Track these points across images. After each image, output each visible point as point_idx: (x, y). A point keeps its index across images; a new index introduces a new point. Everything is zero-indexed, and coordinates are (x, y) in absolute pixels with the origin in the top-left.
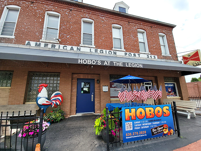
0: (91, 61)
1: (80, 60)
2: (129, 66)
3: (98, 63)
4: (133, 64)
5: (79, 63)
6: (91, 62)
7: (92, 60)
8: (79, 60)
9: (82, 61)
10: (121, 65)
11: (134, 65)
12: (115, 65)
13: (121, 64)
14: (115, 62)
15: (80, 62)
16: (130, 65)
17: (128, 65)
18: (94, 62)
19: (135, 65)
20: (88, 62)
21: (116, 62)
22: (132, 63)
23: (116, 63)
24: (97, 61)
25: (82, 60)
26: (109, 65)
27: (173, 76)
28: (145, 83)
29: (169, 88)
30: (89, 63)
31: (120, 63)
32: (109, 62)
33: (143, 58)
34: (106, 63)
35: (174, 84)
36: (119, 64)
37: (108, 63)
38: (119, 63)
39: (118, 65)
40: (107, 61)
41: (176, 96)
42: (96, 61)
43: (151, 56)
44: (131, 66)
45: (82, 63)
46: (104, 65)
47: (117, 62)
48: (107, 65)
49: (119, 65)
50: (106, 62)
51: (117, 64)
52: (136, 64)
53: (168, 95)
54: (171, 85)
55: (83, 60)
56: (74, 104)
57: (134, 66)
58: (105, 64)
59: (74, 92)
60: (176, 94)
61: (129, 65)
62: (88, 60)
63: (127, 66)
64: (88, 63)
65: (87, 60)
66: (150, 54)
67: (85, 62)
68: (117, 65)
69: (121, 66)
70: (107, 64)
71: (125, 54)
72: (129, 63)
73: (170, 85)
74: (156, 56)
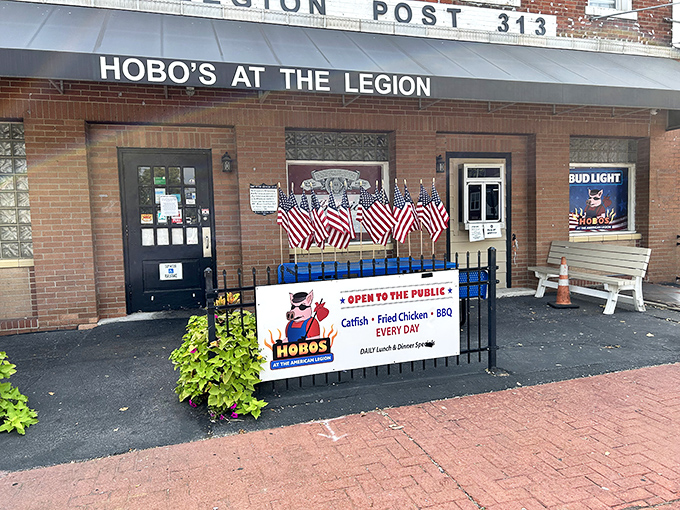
0: (162, 66)
1: (110, 62)
2: (363, 90)
3: (202, 79)
4: (383, 81)
5: (104, 76)
6: (166, 70)
7: (167, 62)
8: (103, 59)
9: (116, 67)
10: (322, 85)
11: (388, 86)
12: (288, 86)
13: (318, 80)
14: (288, 72)
15: (110, 73)
16: (366, 87)
17: (355, 83)
18: (179, 72)
19: (391, 82)
20: (151, 70)
21: (296, 69)
22: (376, 75)
23: (294, 77)
24: (194, 65)
25: (116, 60)
26: (257, 85)
27: (623, 130)
28: (469, 170)
29: (595, 192)
30: (156, 75)
31: (318, 73)
32: (257, 70)
33: (475, 32)
34: (244, 74)
35: (624, 173)
36: (309, 79)
37: (251, 75)
38: (310, 72)
39: (305, 84)
40: (246, 67)
41: (625, 228)
42: (190, 68)
43: (521, 21)
44: (372, 87)
45: (117, 76)
46: (234, 84)
47: (299, 72)
48: (248, 85)
49: (310, 88)
50: (241, 69)
51: (300, 79)
52: (400, 77)
53: (584, 226)
54: (610, 178)
55: (122, 59)
56: (112, 269)
57: (389, 91)
58: (240, 78)
59: (107, 215)
60: (626, 220)
61: (362, 83)
62: (150, 63)
63: (348, 89)
64: (151, 78)
65: (144, 60)
66: (518, 9)
67: (134, 69)
68: (300, 87)
69: (318, 88)
70: (245, 80)
71: (375, 8)
72: (362, 76)
73: (600, 178)
74: (551, 21)
